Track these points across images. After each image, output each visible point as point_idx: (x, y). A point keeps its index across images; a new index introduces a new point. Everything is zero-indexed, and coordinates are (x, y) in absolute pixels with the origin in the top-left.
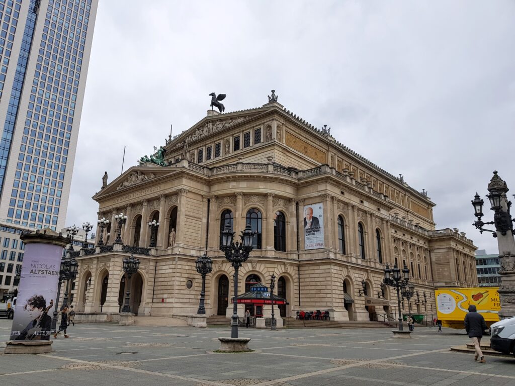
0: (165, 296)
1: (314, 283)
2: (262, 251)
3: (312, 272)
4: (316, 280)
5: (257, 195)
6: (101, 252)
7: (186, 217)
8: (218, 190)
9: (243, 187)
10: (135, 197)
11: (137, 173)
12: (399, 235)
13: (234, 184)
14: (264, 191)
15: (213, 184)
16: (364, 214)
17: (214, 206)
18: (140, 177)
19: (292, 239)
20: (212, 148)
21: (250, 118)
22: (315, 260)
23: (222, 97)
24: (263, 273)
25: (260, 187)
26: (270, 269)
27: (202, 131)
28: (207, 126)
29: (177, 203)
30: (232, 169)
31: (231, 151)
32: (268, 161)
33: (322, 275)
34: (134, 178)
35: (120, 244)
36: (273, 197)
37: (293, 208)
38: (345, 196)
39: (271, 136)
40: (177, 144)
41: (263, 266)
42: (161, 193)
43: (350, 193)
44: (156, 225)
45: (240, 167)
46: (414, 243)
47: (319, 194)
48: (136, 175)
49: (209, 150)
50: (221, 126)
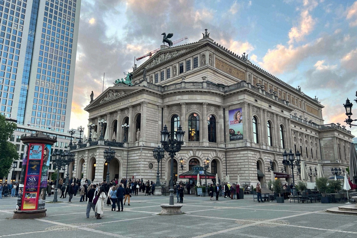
0: (135, 174)
1: (236, 164)
2: (200, 143)
3: (235, 156)
4: (238, 161)
5: (196, 104)
6: (91, 145)
7: (147, 120)
8: (169, 101)
9: (186, 98)
10: (112, 108)
11: (113, 91)
12: (298, 128)
13: (179, 97)
14: (201, 101)
15: (165, 98)
16: (272, 115)
17: (166, 112)
18: (115, 94)
19: (221, 134)
20: (165, 72)
21: (190, 50)
22: (237, 148)
23: (170, 36)
24: (201, 157)
25: (198, 99)
26: (205, 155)
27: (158, 60)
28: (161, 57)
29: (141, 112)
30: (178, 86)
31: (177, 74)
32: (203, 80)
33: (242, 158)
34: (111, 95)
35: (102, 140)
36: (207, 105)
37: (221, 113)
38: (258, 103)
39: (205, 62)
40: (141, 70)
41: (200, 153)
42: (130, 104)
43: (261, 101)
44: (127, 127)
45: (183, 85)
46: (308, 134)
47: (239, 102)
48: (112, 92)
49: (162, 74)
50: (170, 56)
